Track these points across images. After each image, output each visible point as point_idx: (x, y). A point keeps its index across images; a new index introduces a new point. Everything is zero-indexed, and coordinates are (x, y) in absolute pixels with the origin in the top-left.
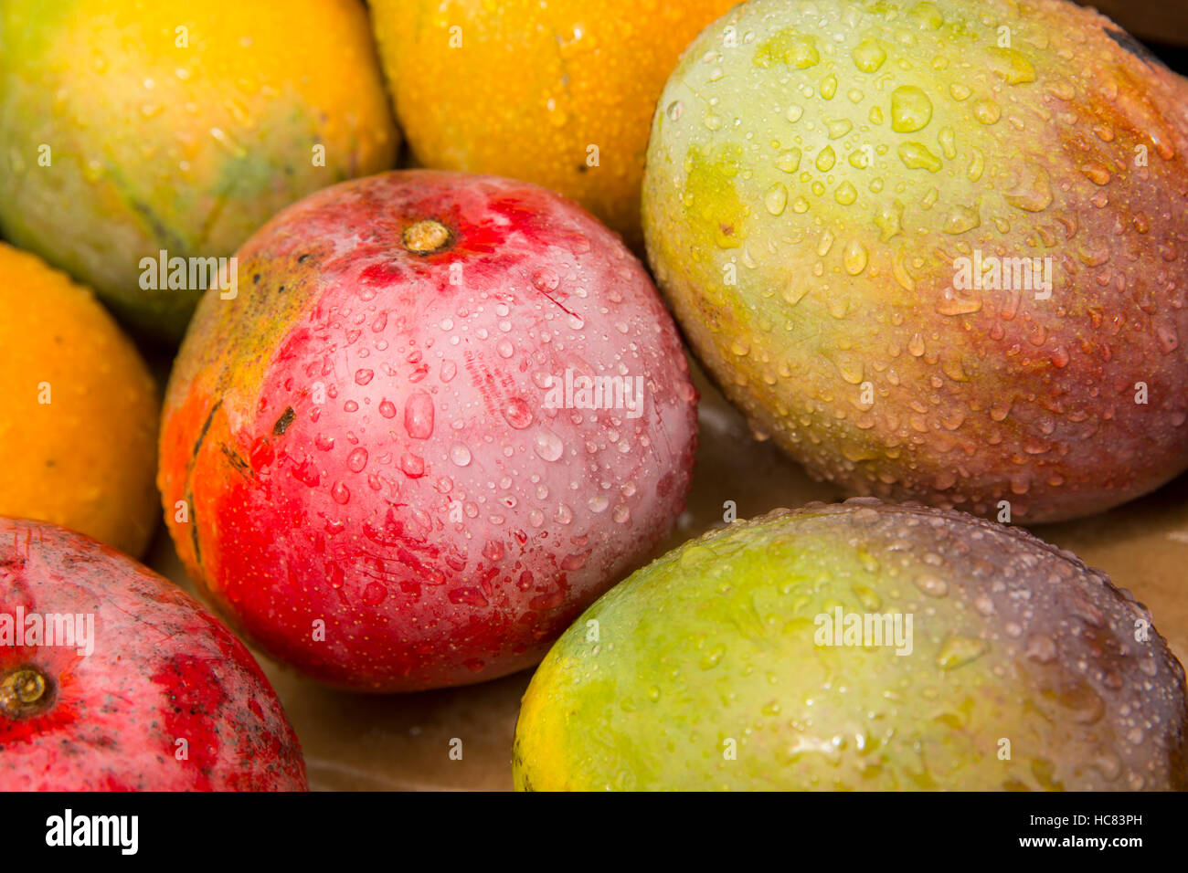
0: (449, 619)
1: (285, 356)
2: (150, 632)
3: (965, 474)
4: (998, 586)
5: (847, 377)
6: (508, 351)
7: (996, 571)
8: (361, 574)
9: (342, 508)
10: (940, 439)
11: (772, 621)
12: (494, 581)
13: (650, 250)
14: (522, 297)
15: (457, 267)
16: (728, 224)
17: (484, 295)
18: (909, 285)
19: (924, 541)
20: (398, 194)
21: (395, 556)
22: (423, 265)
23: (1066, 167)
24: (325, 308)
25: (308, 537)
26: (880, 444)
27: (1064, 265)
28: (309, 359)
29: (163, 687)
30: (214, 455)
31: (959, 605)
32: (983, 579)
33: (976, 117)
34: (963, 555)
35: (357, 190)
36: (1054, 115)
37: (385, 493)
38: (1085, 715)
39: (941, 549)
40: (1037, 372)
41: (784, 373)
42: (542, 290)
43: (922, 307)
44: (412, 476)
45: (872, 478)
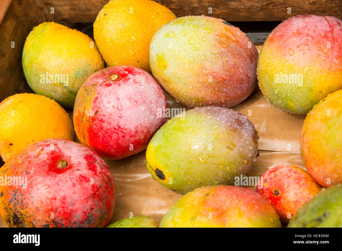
0: (131, 141)
1: (94, 102)
2: (81, 152)
3: (213, 101)
4: (220, 116)
5: (190, 88)
6: (132, 93)
7: (219, 113)
8: (114, 136)
9: (109, 125)
10: (208, 95)
11: (185, 128)
12: (137, 133)
13: (153, 73)
14: (133, 84)
15: (121, 81)
16: (165, 66)
17: (126, 85)
18: (197, 70)
19: (207, 111)
20: (108, 71)
21: (120, 132)
22: (115, 82)
23: (219, 46)
24: (100, 92)
25: (104, 131)
26: (198, 98)
27: (222, 62)
28: (99, 101)
29: (86, 160)
30: (85, 122)
31: (214, 120)
32: (217, 115)
33: (203, 40)
34: (214, 112)
35: (100, 72)
36: (216, 38)
37: (116, 121)
38: (237, 133)
39: (210, 112)
40: (221, 81)
41: (179, 89)
42: (136, 82)
43: (200, 73)
44: (120, 117)
45: (198, 105)
